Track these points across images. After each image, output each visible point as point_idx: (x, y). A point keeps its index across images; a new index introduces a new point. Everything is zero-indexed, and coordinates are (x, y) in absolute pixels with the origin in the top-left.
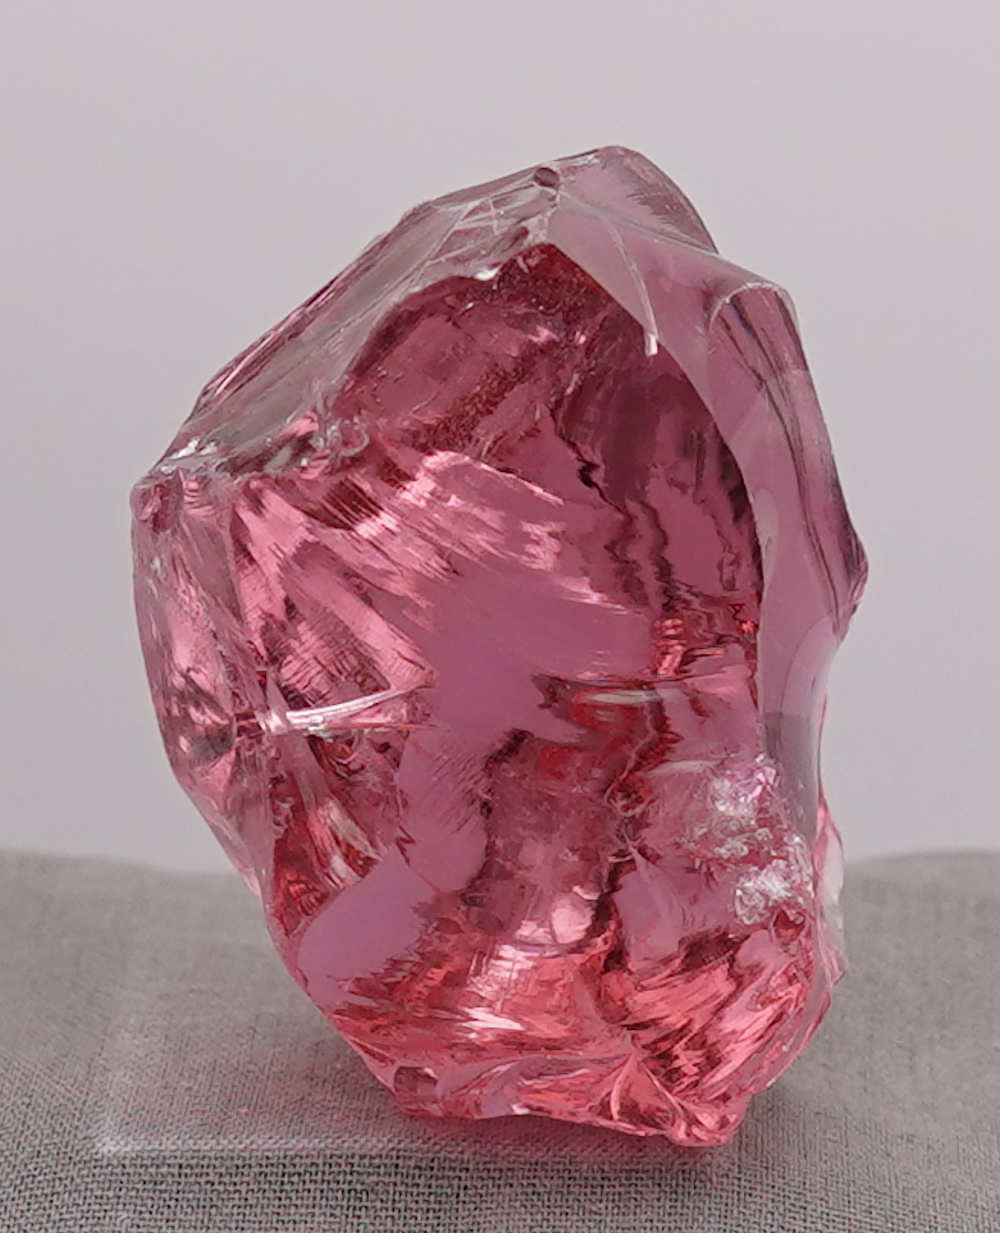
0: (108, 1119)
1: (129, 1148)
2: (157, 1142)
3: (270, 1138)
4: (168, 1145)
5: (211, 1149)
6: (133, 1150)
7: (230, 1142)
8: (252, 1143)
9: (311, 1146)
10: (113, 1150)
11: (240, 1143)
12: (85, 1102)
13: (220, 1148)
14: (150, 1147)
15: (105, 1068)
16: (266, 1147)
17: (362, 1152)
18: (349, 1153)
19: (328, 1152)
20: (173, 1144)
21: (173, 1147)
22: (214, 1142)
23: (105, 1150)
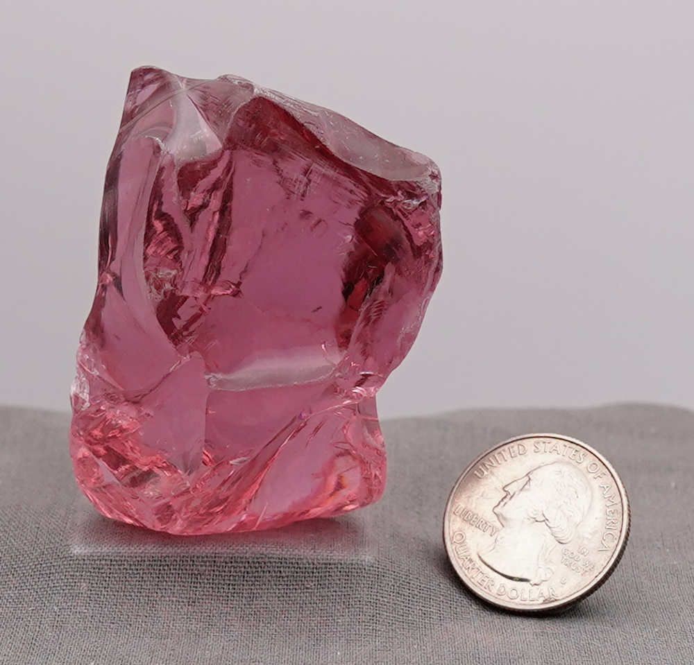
0: (77, 536)
1: (86, 551)
2: (100, 548)
3: (154, 547)
4: (105, 550)
5: (126, 552)
6: (88, 552)
7: (135, 549)
9: (173, 551)
10: (79, 552)
11: (140, 549)
12: (65, 527)
13: (130, 551)
14: (96, 551)
15: (75, 511)
16: (152, 551)
19: (182, 555)
20: (108, 549)
21: (108, 551)
22: (127, 548)
23: (75, 552)
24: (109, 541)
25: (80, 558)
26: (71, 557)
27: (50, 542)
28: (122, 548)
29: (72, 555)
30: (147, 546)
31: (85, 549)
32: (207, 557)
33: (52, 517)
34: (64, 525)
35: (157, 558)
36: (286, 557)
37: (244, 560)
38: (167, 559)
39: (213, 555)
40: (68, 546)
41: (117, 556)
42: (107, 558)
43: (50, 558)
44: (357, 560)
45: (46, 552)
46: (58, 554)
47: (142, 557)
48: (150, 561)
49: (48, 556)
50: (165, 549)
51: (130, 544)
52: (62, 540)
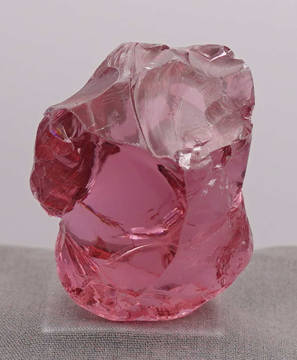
24: (65, 325)
25: (48, 335)
26: (42, 334)
27: (30, 326)
29: (43, 333)
30: (87, 327)
31: (51, 330)
32: (124, 333)
33: (31, 311)
34: (38, 315)
35: (93, 334)
36: (170, 334)
37: (145, 336)
38: (100, 334)
39: (127, 332)
41: (70, 333)
42: (64, 334)
43: (30, 336)
44: (213, 335)
45: (27, 332)
46: (35, 333)
47: (85, 333)
48: (89, 335)
49: (29, 334)
50: (99, 328)
51: (77, 326)
52: (37, 325)
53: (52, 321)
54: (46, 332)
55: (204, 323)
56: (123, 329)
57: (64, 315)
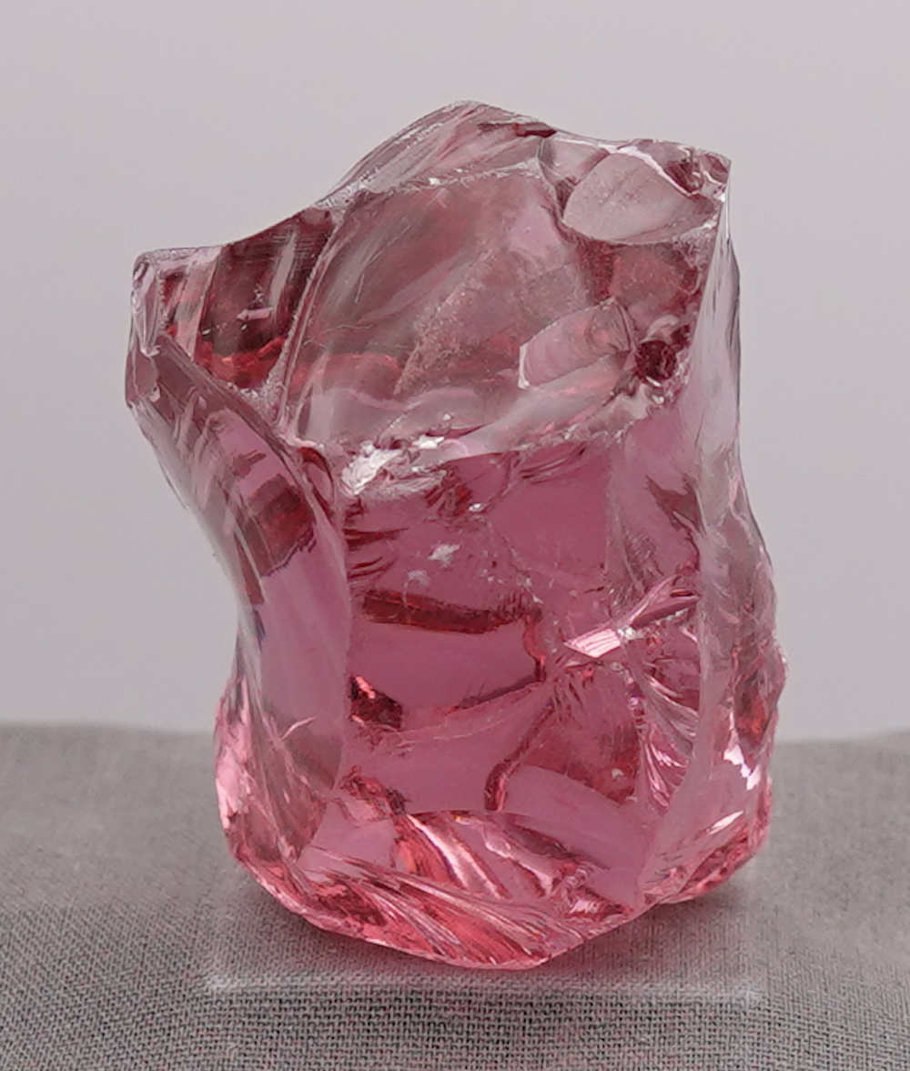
0: (216, 957)
1: (235, 985)
2: (259, 980)
3: (358, 975)
4: (269, 982)
5: (306, 986)
6: (238, 988)
7: (323, 979)
8: (342, 979)
9: (394, 982)
10: (222, 987)
11: (332, 979)
12: (194, 940)
13: (314, 984)
14: (254, 984)
15: (211, 908)
16: (355, 983)
17: (439, 989)
18: (429, 989)
19: (410, 989)
20: (274, 980)
21: (274, 984)
22: (309, 978)
23: (215, 987)
24: (276, 965)
25: (223, 999)
26: (207, 997)
27: (169, 971)
28: (299, 979)
29: (209, 994)
30: (344, 974)
31: (232, 982)
32: (456, 994)
33: (170, 922)
34: (193, 936)
35: (363, 996)
36: (599, 994)
37: (523, 1000)
38: (383, 996)
39: (467, 991)
40: (201, 977)
41: (291, 993)
42: (273, 997)
43: (170, 1002)
44: (731, 998)
45: (161, 991)
46: (183, 992)
47: (336, 994)
48: (351, 1000)
49: (166, 997)
50: (379, 978)
51: (313, 971)
52: (189, 966)
53: (235, 953)
54: (218, 989)
55: (703, 963)
56: (453, 980)
57: (271, 933)
